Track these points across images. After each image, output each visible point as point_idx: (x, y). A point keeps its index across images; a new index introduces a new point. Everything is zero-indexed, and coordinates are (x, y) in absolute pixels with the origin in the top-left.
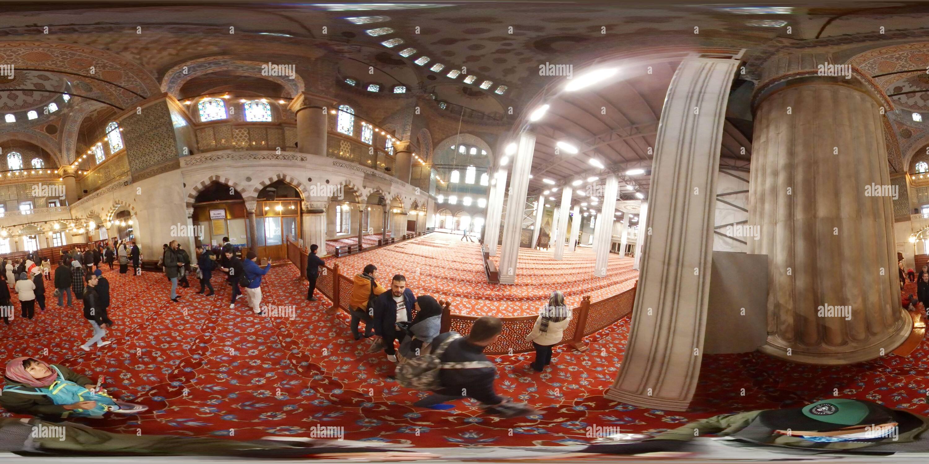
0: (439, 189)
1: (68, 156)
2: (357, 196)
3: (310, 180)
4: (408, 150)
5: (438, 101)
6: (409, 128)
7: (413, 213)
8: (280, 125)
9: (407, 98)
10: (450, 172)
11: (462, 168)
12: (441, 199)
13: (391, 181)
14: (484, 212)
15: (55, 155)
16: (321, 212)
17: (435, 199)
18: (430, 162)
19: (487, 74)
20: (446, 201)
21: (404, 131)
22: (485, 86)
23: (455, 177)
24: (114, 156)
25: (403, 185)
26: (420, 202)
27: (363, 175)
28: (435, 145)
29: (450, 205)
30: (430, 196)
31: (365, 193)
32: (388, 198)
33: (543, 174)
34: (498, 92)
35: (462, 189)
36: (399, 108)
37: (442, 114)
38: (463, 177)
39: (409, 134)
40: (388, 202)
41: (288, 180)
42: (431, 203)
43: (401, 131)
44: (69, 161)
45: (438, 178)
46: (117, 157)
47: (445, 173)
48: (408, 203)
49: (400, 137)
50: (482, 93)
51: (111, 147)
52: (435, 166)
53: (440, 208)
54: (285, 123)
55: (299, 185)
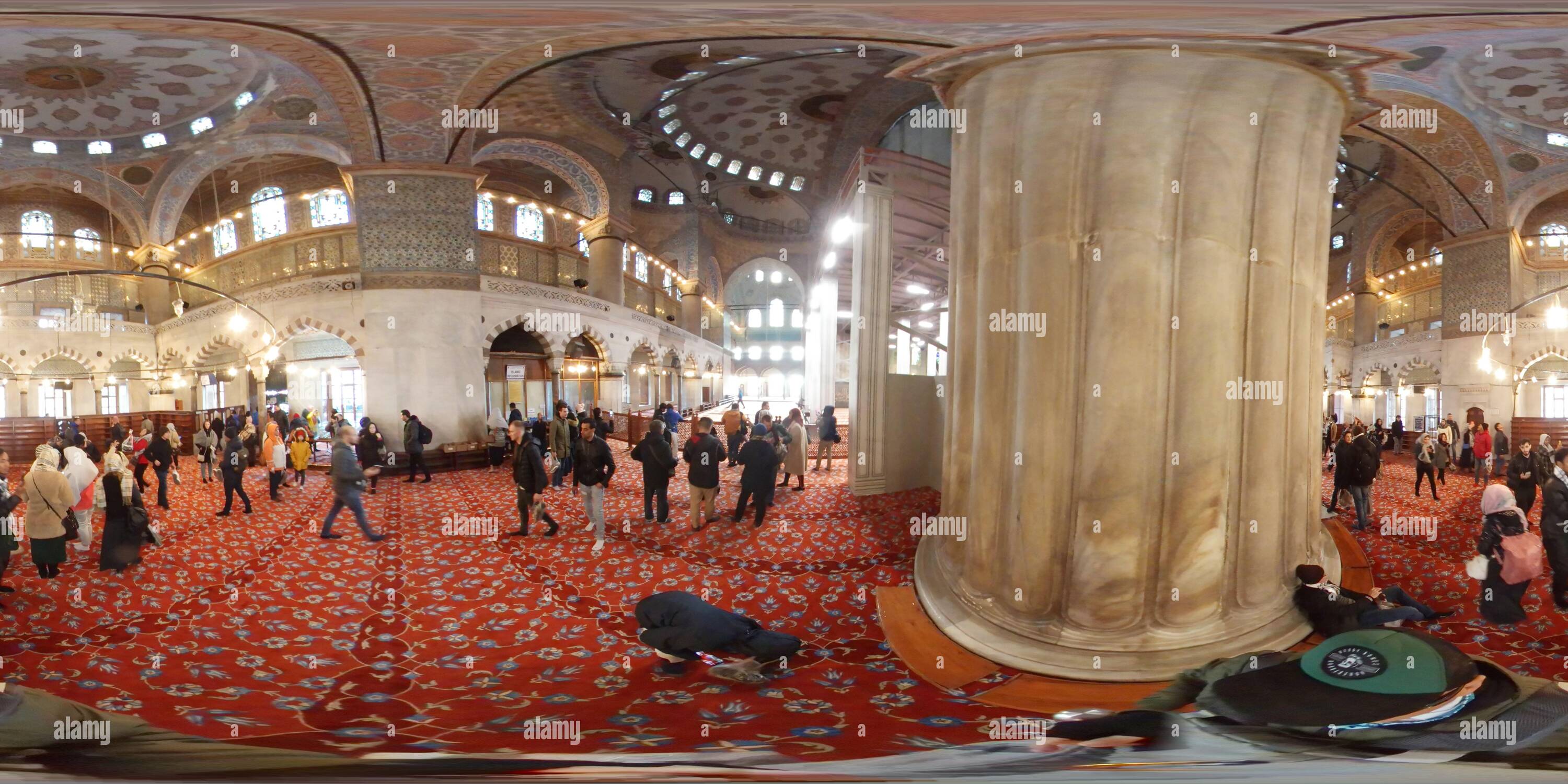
0: (735, 340)
1: (162, 230)
2: (652, 357)
3: (612, 336)
4: (698, 292)
5: (723, 213)
6: (695, 258)
7: (707, 376)
8: (553, 249)
9: (687, 212)
10: (746, 314)
11: (763, 306)
12: (737, 352)
13: (684, 335)
14: (800, 367)
15: (133, 222)
16: (620, 376)
17: (731, 354)
18: (720, 302)
19: (773, 161)
20: (745, 355)
21: (689, 264)
22: (776, 180)
23: (754, 318)
24: (263, 244)
25: (696, 340)
26: (715, 359)
27: (658, 330)
28: (726, 276)
29: (750, 361)
30: (725, 352)
31: (661, 352)
32: (682, 357)
33: (904, 278)
34: (795, 187)
35: (764, 336)
36: (678, 227)
37: (729, 232)
38: (765, 318)
39: (696, 269)
40: (682, 363)
41: (592, 334)
42: (727, 359)
43: (685, 264)
44: (161, 238)
45: (732, 323)
46: (270, 247)
47: (739, 315)
48: (702, 362)
49: (684, 273)
50: (773, 193)
51: (256, 228)
52: (727, 308)
53: (739, 366)
54: (561, 248)
55: (602, 341)
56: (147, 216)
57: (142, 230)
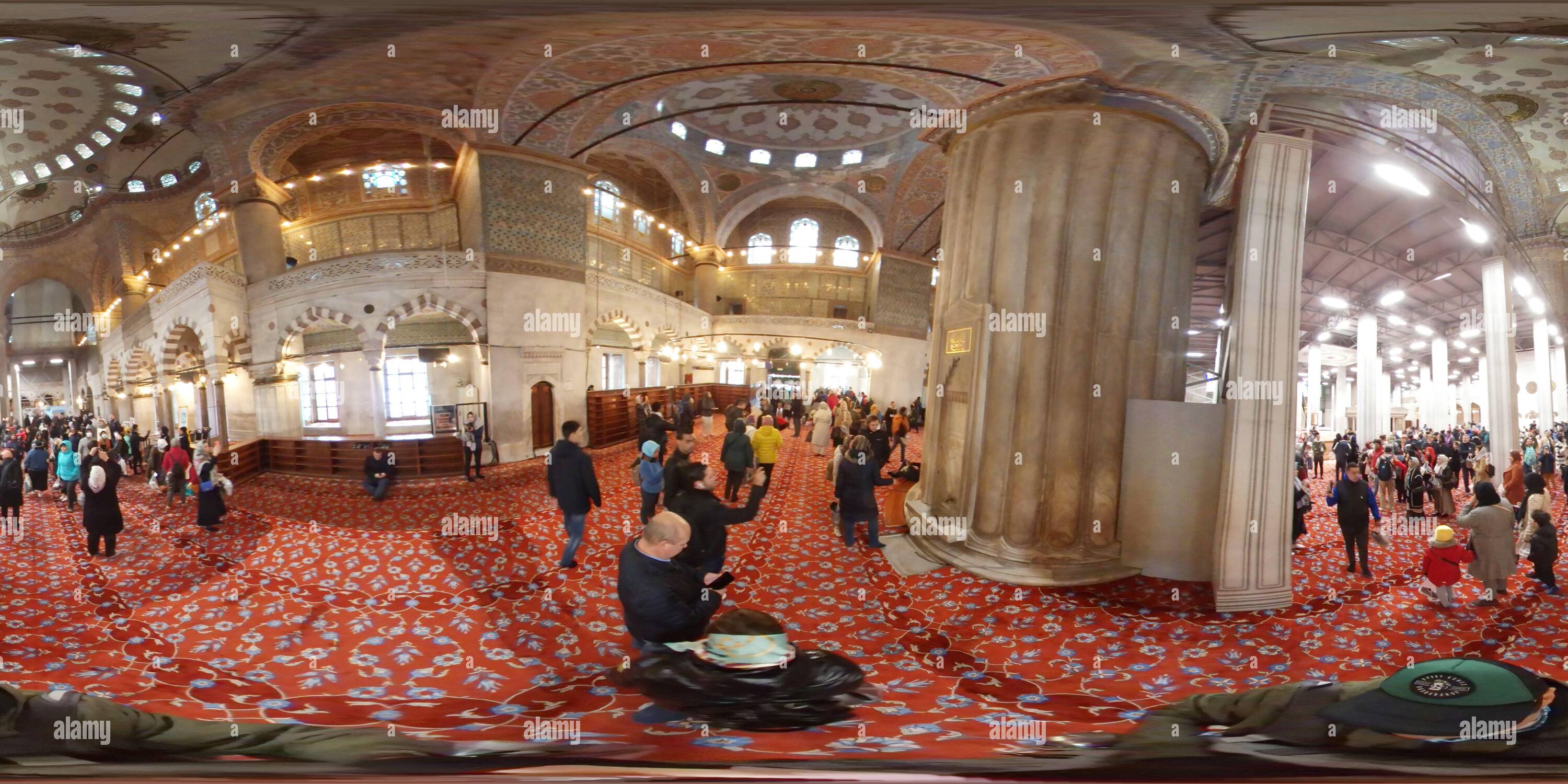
56: (718, 219)
57: (708, 230)
